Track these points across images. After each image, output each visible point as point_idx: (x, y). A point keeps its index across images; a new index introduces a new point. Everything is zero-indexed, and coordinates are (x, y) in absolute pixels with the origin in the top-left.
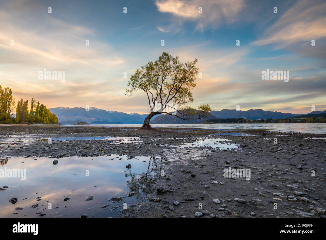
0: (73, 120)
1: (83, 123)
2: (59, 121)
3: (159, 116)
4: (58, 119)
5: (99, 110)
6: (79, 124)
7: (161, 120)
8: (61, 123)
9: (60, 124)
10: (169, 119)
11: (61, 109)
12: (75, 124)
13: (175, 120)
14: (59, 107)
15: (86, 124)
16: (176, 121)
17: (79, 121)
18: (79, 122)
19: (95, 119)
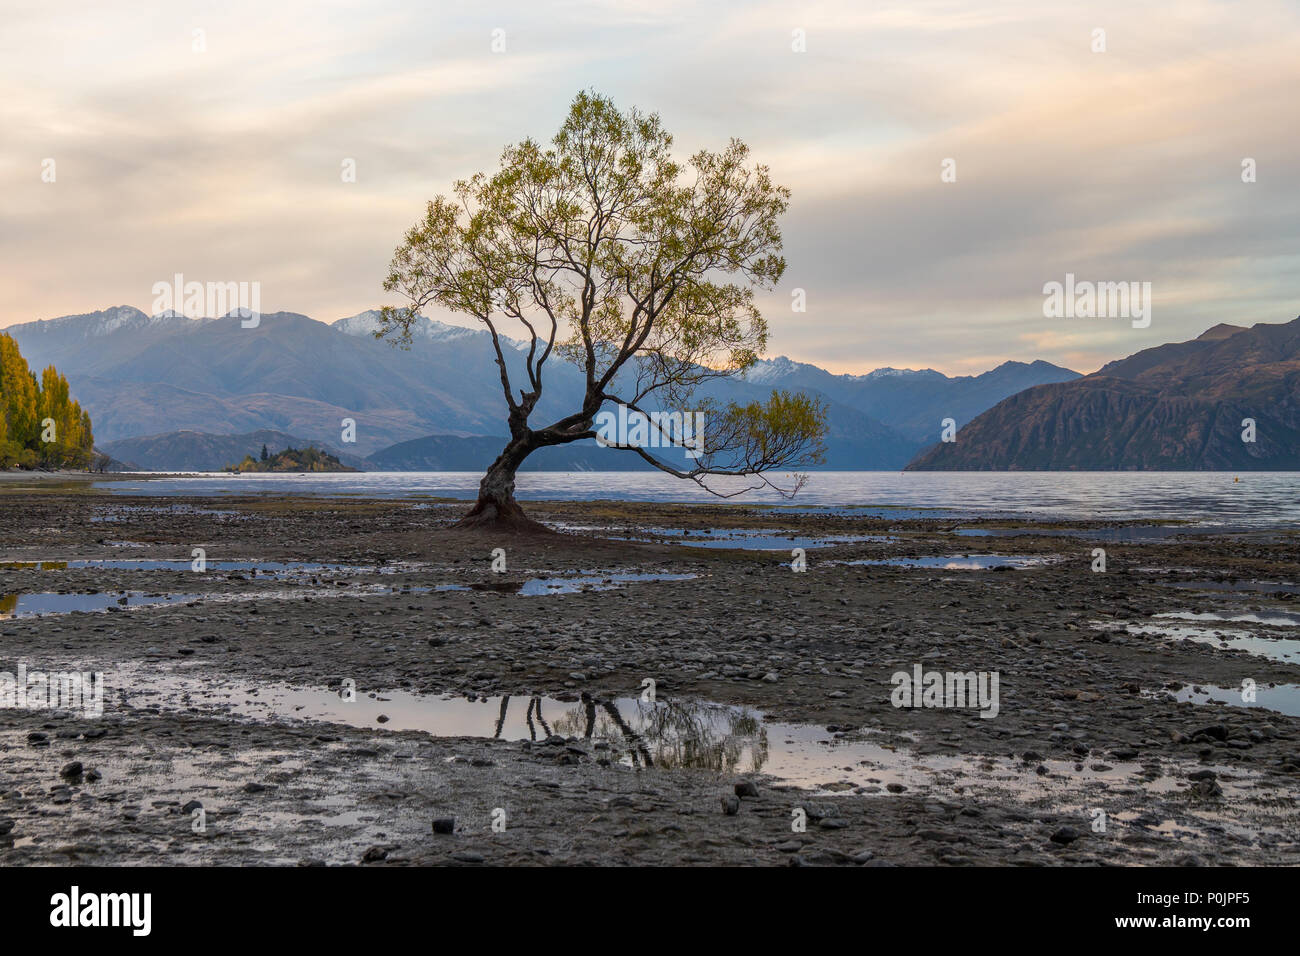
0: (220, 428)
1: (304, 459)
2: (101, 441)
3: (1028, 393)
4: (87, 423)
5: (443, 335)
6: (269, 462)
7: (1050, 427)
8: (114, 456)
9: (104, 464)
10: (1132, 418)
11: (119, 330)
12: (237, 471)
13: (1193, 434)
14: (98, 314)
15: (333, 463)
16: (1205, 437)
17: (267, 436)
18: (273, 449)
19: (412, 416)
